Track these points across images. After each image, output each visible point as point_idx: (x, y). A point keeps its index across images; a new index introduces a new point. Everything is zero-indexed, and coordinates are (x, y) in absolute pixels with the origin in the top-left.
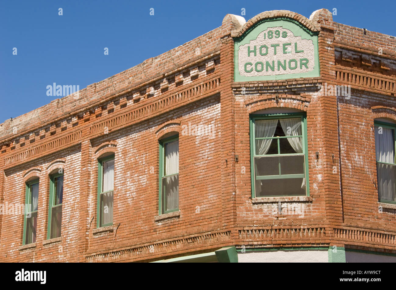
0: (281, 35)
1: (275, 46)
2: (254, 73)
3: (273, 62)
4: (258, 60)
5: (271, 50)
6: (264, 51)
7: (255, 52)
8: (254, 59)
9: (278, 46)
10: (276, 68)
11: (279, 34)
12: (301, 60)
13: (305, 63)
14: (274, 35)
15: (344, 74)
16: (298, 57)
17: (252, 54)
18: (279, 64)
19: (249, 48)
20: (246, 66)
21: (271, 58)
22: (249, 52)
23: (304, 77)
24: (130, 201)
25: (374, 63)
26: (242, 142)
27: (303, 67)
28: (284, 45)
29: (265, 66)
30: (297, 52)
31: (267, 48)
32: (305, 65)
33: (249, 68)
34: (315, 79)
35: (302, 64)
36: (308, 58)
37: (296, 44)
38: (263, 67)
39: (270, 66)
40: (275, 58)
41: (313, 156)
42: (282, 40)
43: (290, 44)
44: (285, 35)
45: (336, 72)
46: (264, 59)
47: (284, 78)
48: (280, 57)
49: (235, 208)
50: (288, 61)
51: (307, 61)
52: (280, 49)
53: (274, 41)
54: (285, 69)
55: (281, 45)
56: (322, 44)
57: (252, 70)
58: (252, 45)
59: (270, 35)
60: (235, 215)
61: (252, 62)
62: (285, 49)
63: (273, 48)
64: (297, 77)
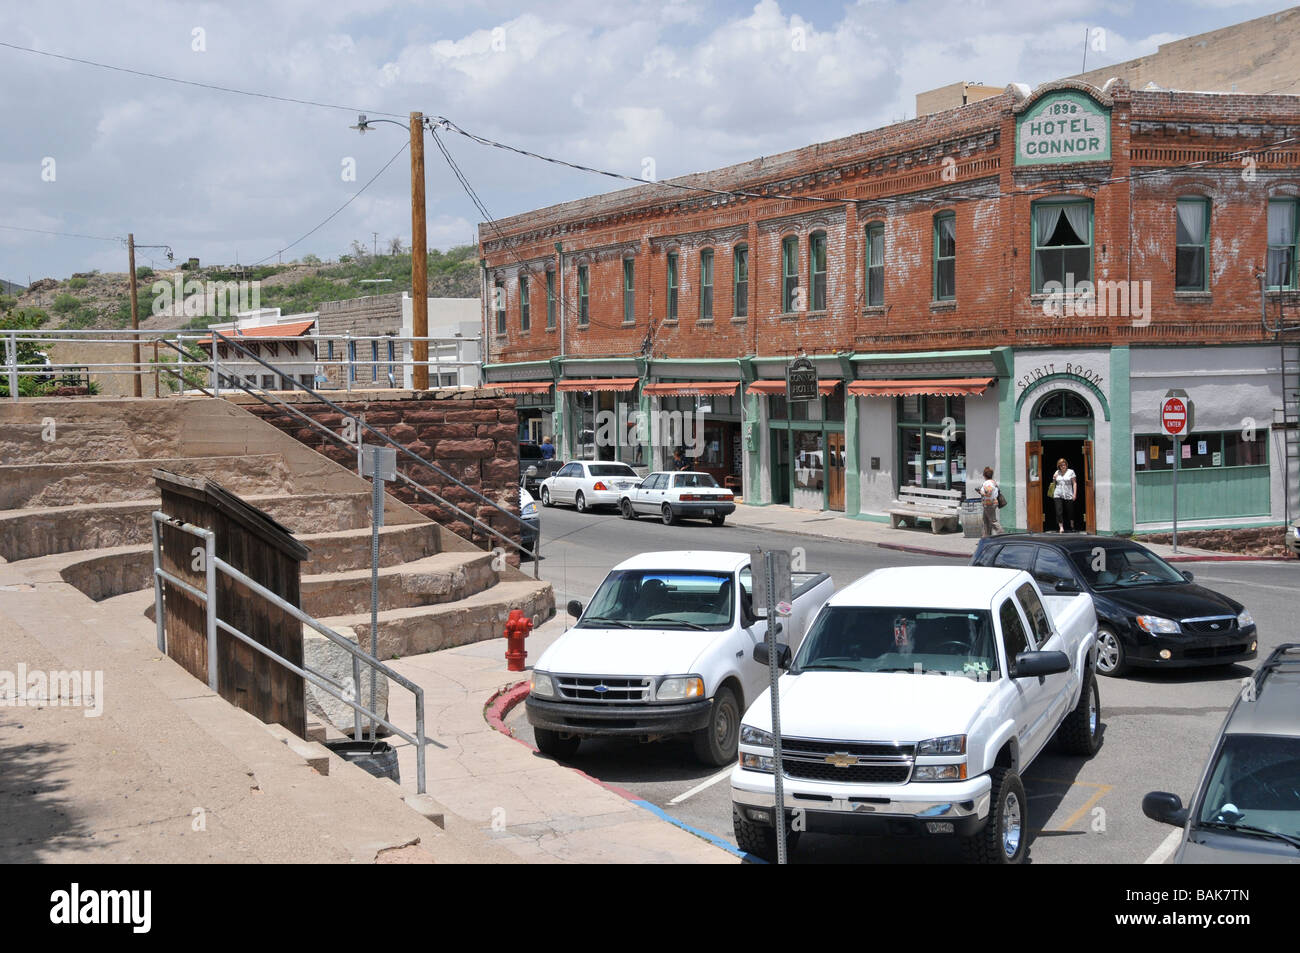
0: (1069, 110)
1: (1062, 123)
2: (1038, 155)
3: (1059, 142)
4: (1042, 140)
5: (1058, 127)
6: (1049, 129)
7: (1039, 129)
8: (1037, 138)
9: (1065, 122)
10: (1062, 148)
11: (1067, 109)
12: (1091, 139)
13: (1094, 142)
14: (1061, 110)
15: (1141, 151)
16: (1087, 136)
17: (1036, 132)
18: (1066, 143)
19: (1032, 125)
20: (1028, 146)
21: (1057, 136)
22: (1033, 130)
23: (1092, 159)
24: (901, 281)
25: (1182, 131)
26: (1022, 234)
27: (1093, 147)
28: (1072, 122)
29: (1050, 146)
30: (1086, 130)
31: (1053, 125)
32: (1095, 145)
33: (1031, 150)
34: (1105, 162)
35: (1091, 144)
36: (1099, 137)
37: (1086, 120)
38: (1047, 148)
39: (1055, 147)
40: (1062, 137)
41: (1099, 248)
42: (1071, 116)
43: (1079, 121)
44: (1073, 110)
45: (1131, 151)
46: (1049, 139)
47: (1071, 161)
48: (1068, 135)
49: (1012, 306)
50: (1076, 140)
51: (1098, 141)
52: (1067, 127)
53: (1061, 117)
54: (1072, 149)
55: (1069, 122)
56: (1115, 121)
57: (1035, 151)
58: (1036, 122)
59: (1057, 109)
60: (1012, 313)
61: (1036, 142)
62: (1073, 126)
63: (1060, 125)
64: (1085, 160)
